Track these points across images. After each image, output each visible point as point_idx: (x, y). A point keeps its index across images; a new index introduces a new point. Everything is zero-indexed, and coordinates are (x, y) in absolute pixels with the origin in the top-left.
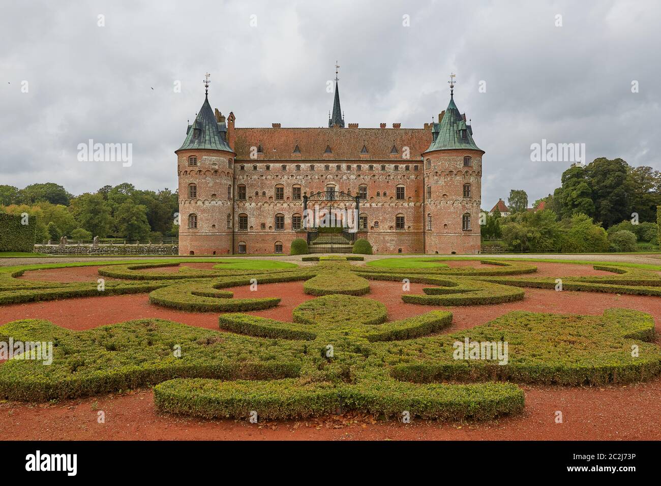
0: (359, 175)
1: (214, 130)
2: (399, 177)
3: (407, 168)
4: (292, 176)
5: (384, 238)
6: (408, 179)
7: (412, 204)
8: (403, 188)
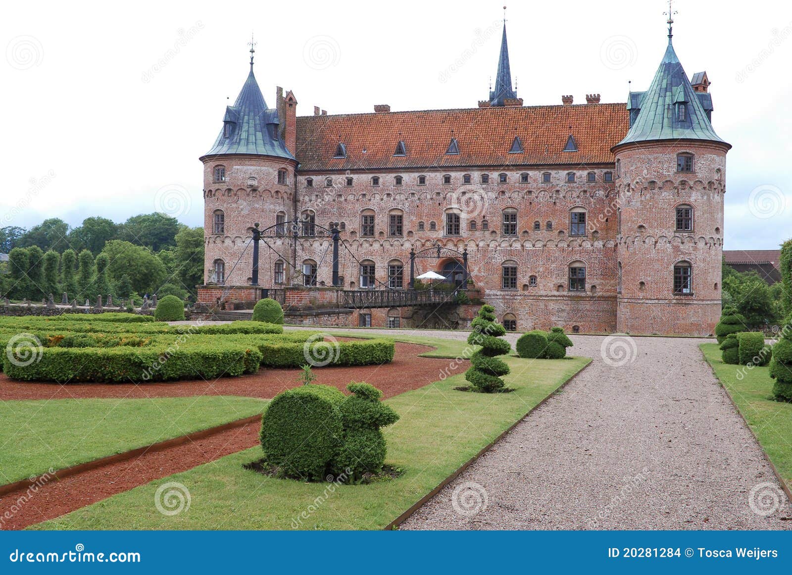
0: (503, 192)
1: (258, 122)
2: (575, 195)
3: (591, 177)
4: (388, 195)
5: (546, 306)
6: (592, 197)
7: (599, 244)
8: (584, 214)
